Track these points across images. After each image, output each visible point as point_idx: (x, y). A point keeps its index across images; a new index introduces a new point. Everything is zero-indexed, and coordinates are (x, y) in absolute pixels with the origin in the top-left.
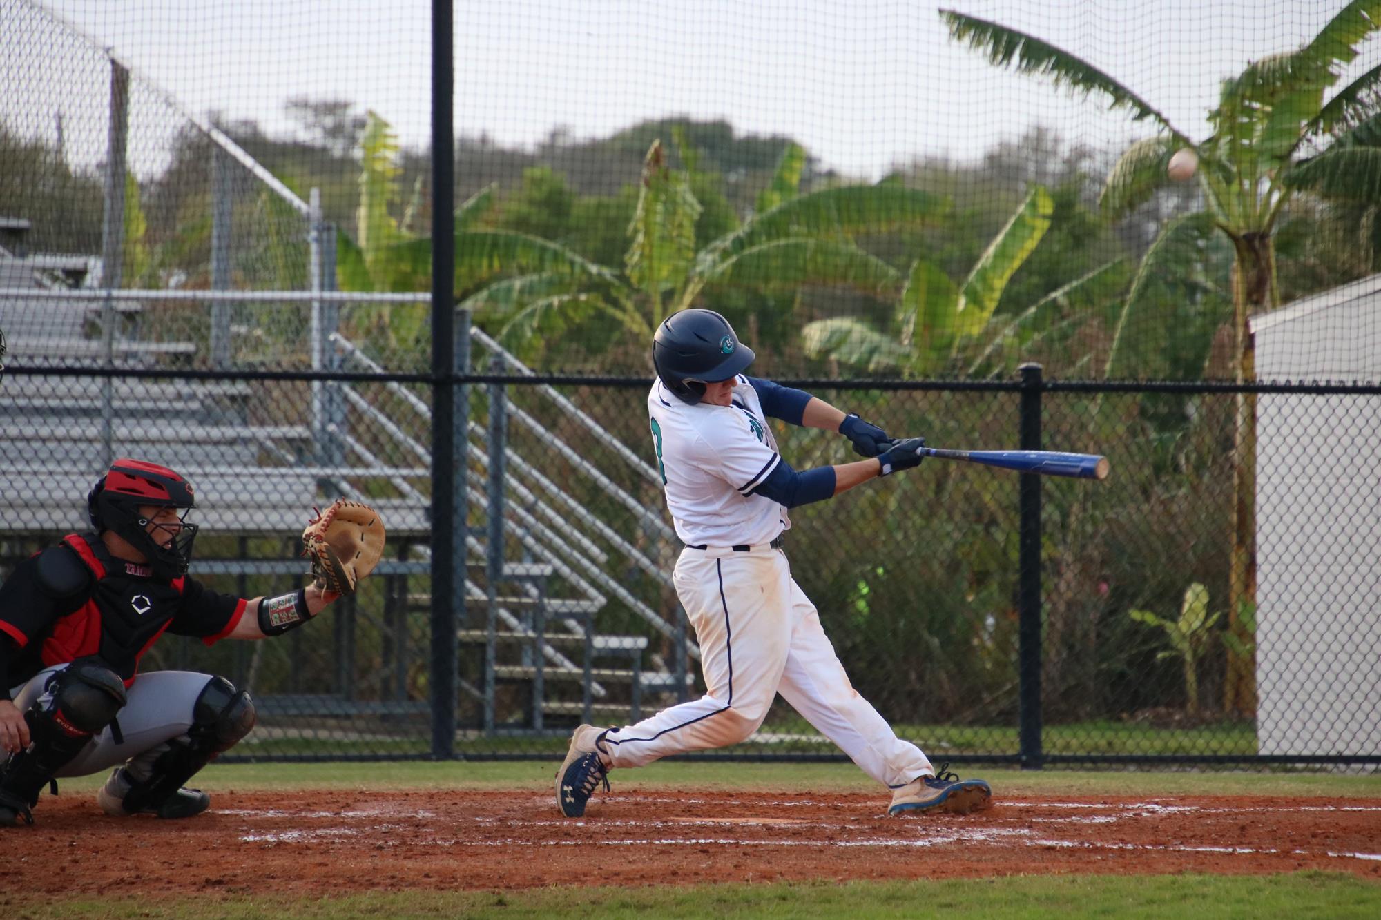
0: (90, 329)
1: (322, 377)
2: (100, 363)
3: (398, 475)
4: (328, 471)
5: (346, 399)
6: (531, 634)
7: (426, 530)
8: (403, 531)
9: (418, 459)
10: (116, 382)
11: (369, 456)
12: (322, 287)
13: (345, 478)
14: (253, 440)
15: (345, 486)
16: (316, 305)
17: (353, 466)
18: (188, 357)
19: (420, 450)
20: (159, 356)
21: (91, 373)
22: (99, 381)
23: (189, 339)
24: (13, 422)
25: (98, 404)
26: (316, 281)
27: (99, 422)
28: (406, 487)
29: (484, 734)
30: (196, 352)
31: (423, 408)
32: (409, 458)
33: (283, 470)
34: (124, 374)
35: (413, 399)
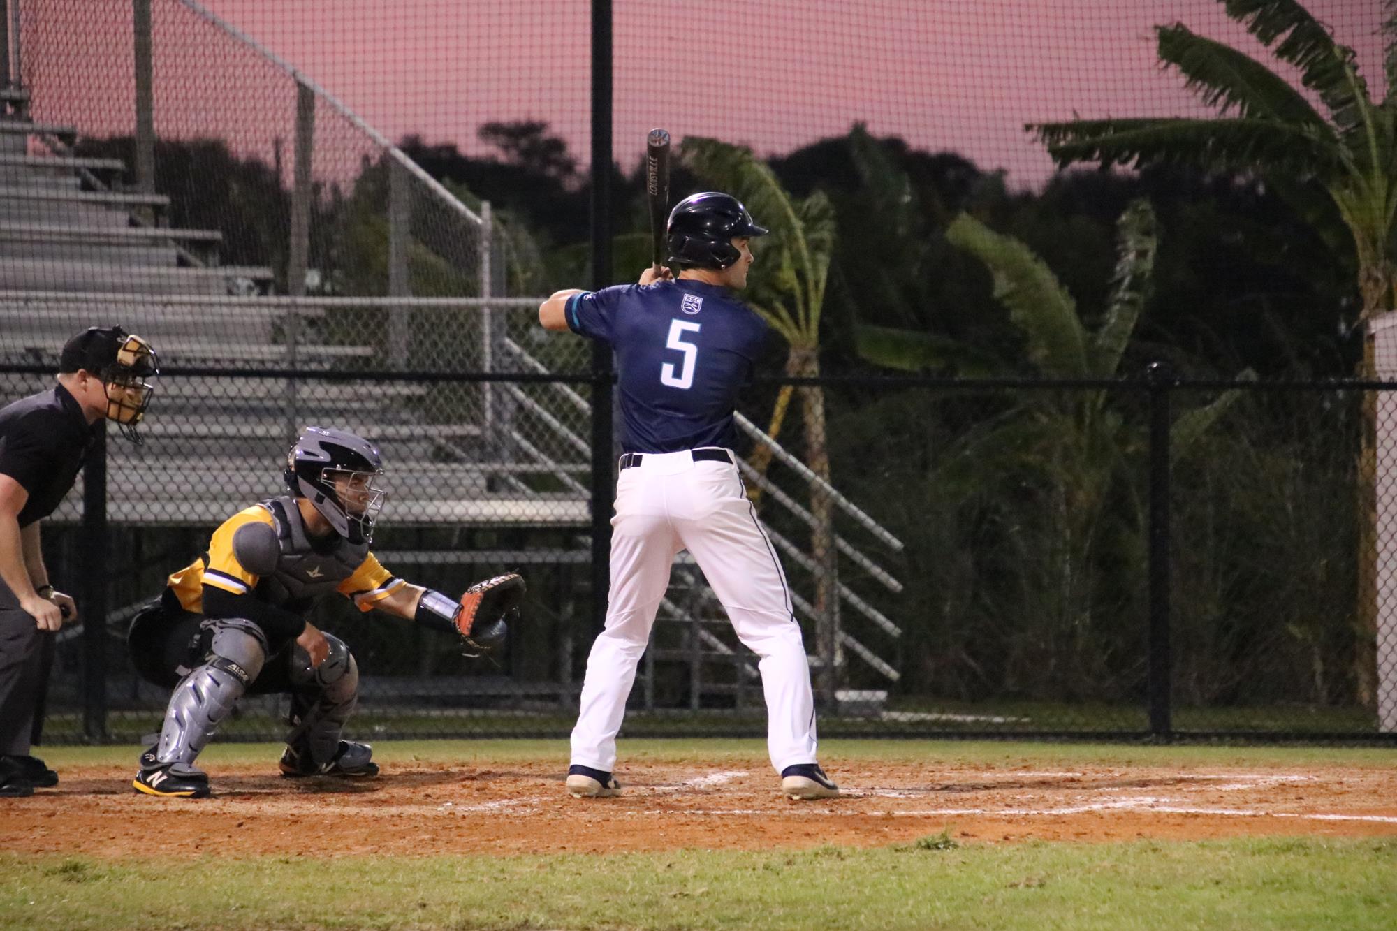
0: (277, 334)
1: (493, 377)
2: (285, 366)
3: (563, 471)
4: (497, 466)
5: (514, 398)
6: (687, 618)
7: (587, 522)
8: (566, 522)
9: (580, 454)
10: (298, 384)
11: (533, 451)
12: (493, 294)
13: (511, 472)
14: (426, 437)
15: (513, 480)
16: (487, 311)
17: (519, 461)
18: (367, 360)
19: (582, 445)
20: (339, 359)
21: (275, 374)
22: (283, 383)
23: (366, 343)
24: (203, 421)
25: (282, 403)
26: (487, 288)
27: (283, 421)
28: (568, 481)
29: (643, 713)
30: (374, 356)
31: (584, 405)
32: (573, 453)
33: (454, 466)
34: (305, 376)
35: (575, 397)
